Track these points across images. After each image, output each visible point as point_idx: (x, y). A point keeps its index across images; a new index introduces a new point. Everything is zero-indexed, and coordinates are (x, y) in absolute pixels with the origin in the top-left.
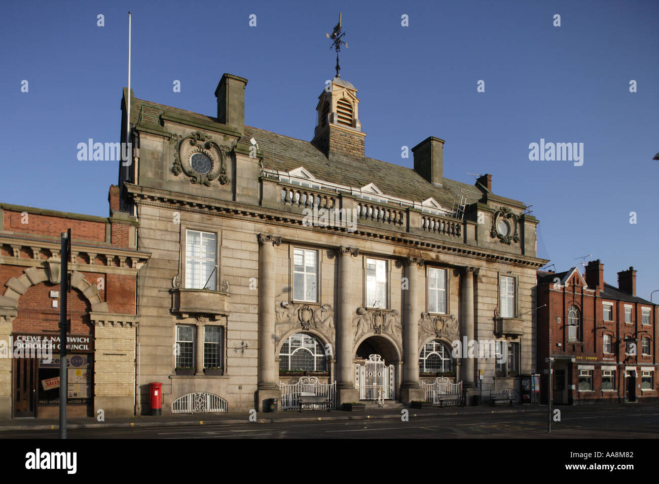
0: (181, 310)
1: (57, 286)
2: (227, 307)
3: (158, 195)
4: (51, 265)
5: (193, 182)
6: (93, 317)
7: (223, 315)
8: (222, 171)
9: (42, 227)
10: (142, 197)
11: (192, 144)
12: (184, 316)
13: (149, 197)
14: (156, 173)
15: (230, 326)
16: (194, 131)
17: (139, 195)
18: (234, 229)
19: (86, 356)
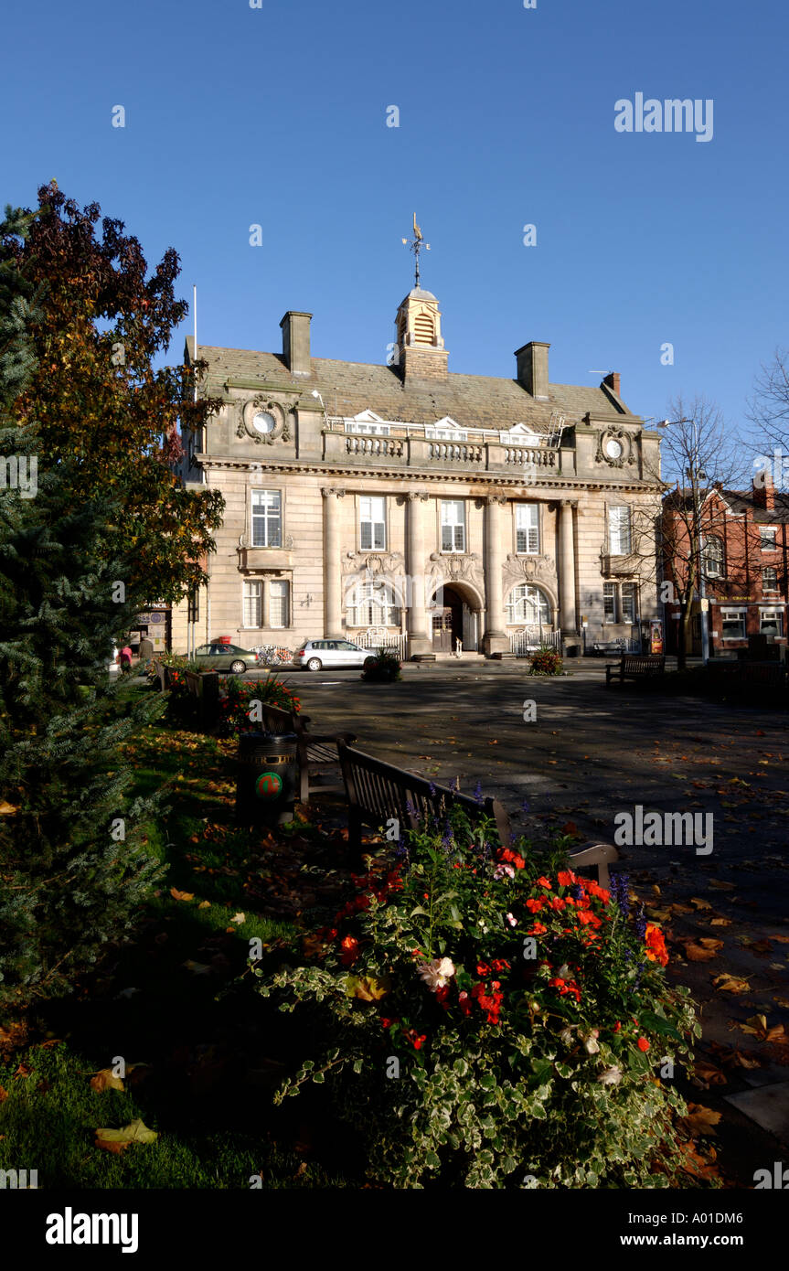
0: (248, 568)
2: (291, 561)
3: (225, 462)
5: (257, 442)
7: (288, 570)
8: (285, 428)
10: (210, 464)
11: (255, 406)
12: (251, 573)
13: (216, 464)
14: (222, 440)
15: (296, 580)
16: (257, 393)
17: (207, 463)
18: (297, 485)
19: (164, 614)
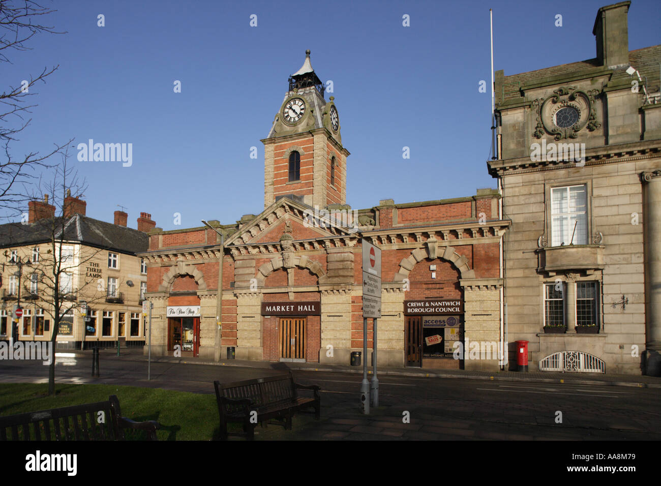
0: (546, 269)
1: (434, 261)
2: (600, 260)
3: (519, 163)
4: (429, 245)
5: (557, 139)
6: (462, 284)
7: (596, 270)
8: (591, 117)
9: (424, 216)
10: (504, 169)
11: (554, 102)
12: (551, 274)
13: (511, 167)
14: (518, 143)
15: (606, 279)
16: (556, 88)
17: (501, 169)
18: (607, 175)
19: (458, 317)
